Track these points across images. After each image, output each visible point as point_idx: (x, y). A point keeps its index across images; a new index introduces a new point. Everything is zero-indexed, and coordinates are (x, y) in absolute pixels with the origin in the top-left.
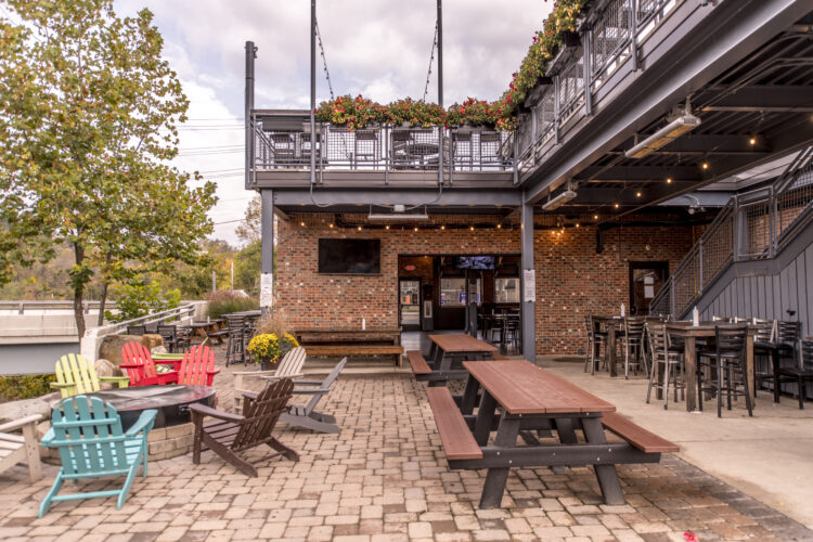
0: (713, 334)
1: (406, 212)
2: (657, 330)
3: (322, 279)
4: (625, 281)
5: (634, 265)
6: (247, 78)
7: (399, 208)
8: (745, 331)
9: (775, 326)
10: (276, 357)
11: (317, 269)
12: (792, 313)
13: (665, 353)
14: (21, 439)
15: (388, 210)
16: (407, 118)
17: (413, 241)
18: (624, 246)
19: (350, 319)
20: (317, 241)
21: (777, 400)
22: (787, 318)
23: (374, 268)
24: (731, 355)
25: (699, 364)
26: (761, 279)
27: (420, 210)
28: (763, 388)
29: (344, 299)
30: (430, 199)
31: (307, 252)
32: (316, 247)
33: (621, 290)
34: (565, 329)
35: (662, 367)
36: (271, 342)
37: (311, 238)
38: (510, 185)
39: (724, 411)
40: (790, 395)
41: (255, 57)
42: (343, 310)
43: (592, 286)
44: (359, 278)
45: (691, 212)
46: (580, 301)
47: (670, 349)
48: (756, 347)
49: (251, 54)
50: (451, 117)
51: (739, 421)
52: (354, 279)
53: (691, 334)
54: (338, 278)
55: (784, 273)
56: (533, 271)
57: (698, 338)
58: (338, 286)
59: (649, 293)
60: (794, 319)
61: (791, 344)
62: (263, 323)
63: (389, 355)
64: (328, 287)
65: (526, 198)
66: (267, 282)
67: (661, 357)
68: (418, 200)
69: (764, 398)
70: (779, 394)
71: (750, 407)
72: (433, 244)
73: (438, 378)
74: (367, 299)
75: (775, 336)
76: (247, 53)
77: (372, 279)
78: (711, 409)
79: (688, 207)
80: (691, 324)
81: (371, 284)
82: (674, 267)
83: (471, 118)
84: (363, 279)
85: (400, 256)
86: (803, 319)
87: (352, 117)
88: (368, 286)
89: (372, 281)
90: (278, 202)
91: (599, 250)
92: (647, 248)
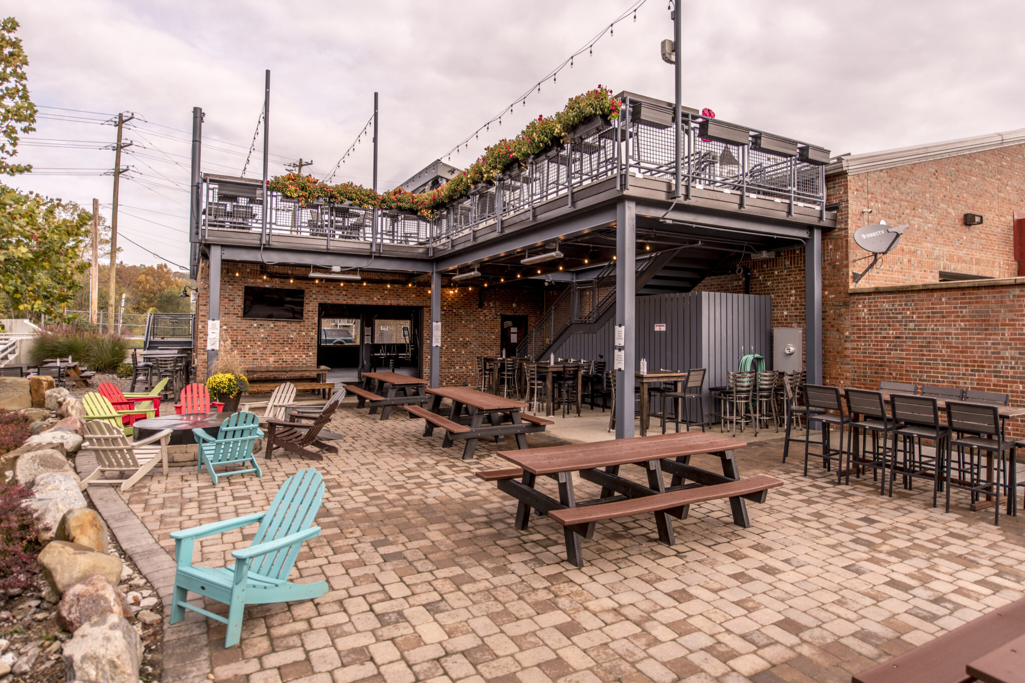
0: (562, 369)
1: (342, 273)
2: (530, 368)
3: (245, 323)
4: (498, 330)
5: (504, 318)
6: (194, 141)
7: (336, 269)
8: (578, 367)
9: (593, 364)
10: (235, 393)
11: (241, 313)
12: (601, 357)
13: (536, 382)
14: (159, 447)
15: (327, 270)
16: (351, 199)
17: (333, 292)
18: (498, 304)
19: (272, 359)
20: (242, 287)
21: (592, 409)
22: (599, 360)
23: (297, 314)
24: (571, 382)
25: (553, 387)
26: (586, 335)
27: (354, 271)
28: (586, 403)
29: (267, 342)
30: (364, 264)
31: (231, 298)
32: (241, 293)
33: (495, 336)
34: (454, 366)
35: (532, 391)
36: (230, 380)
37: (236, 285)
38: (425, 257)
39: (566, 415)
40: (598, 406)
41: (202, 120)
42: (267, 352)
43: (475, 333)
44: (282, 323)
45: (546, 284)
46: (465, 345)
47: (538, 379)
48: (583, 377)
49: (199, 119)
50: (383, 201)
51: (573, 419)
52: (278, 323)
53: (550, 370)
54: (261, 322)
55: (598, 332)
56: (440, 324)
57: (554, 372)
58: (261, 329)
59: (514, 339)
60: (602, 360)
61: (600, 375)
62: (217, 364)
63: (307, 391)
64: (251, 331)
65: (437, 268)
66: (214, 328)
67: (533, 384)
68: (353, 263)
69: (585, 408)
70: (593, 405)
71: (578, 412)
72: (350, 296)
73: (387, 403)
74: (291, 342)
75: (592, 370)
76: (195, 118)
77: (294, 324)
78: (559, 414)
79: (544, 281)
80: (549, 363)
81: (293, 328)
82: (532, 320)
83: (401, 204)
84: (285, 324)
85: (320, 305)
86: (607, 361)
87: (304, 193)
88: (289, 329)
89: (294, 326)
90: (226, 257)
91: (481, 306)
92: (514, 305)
